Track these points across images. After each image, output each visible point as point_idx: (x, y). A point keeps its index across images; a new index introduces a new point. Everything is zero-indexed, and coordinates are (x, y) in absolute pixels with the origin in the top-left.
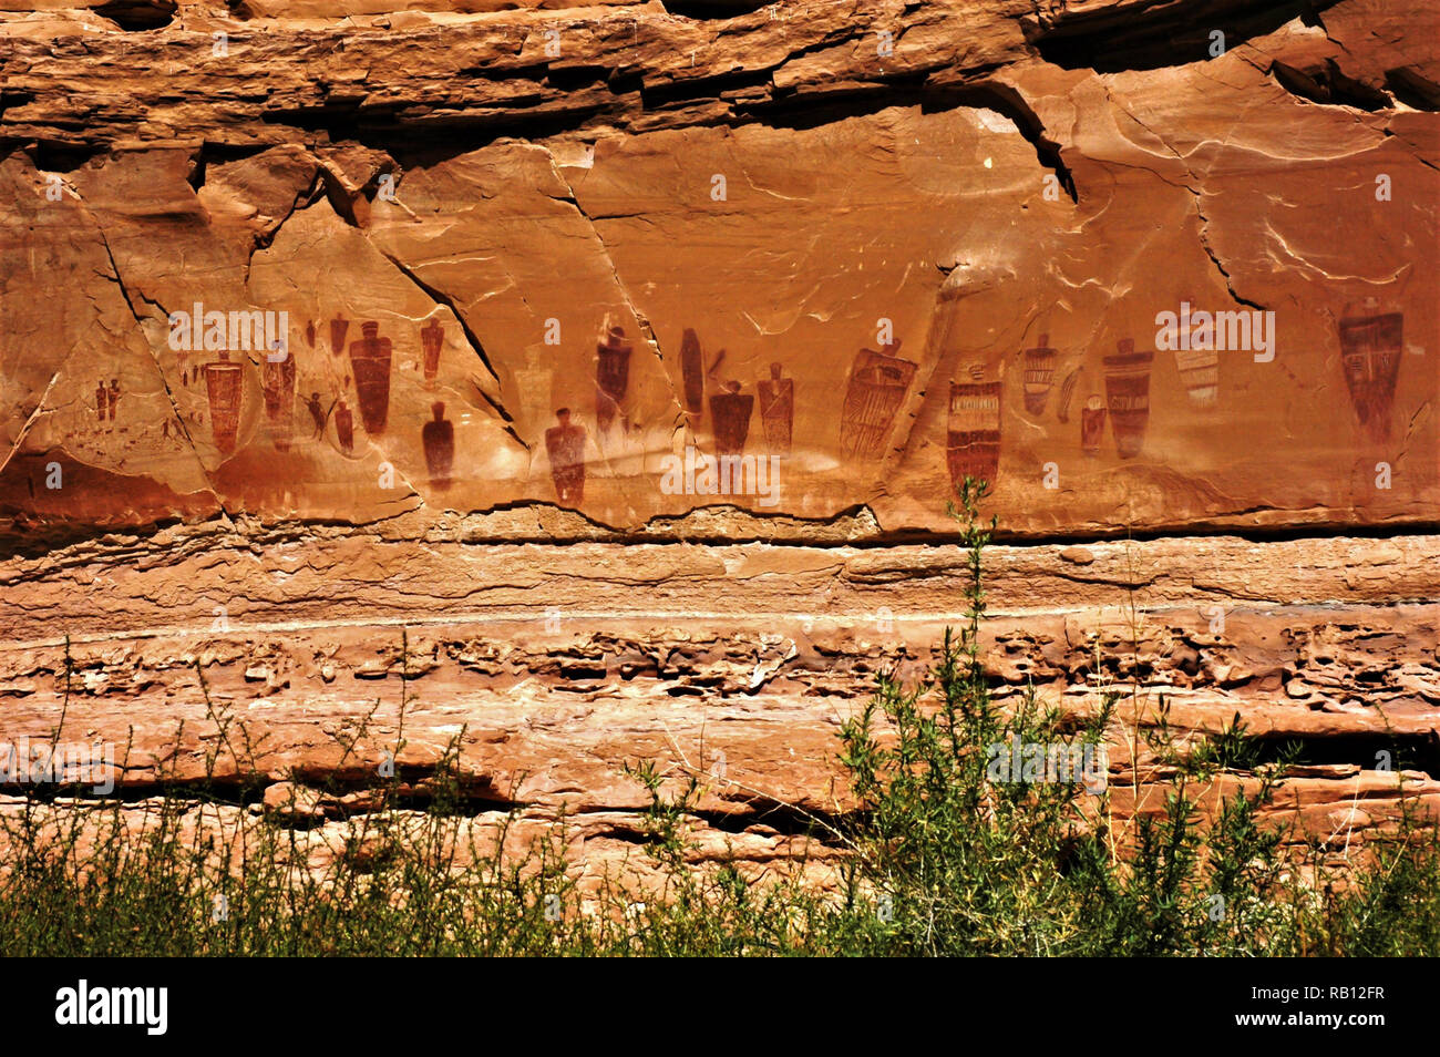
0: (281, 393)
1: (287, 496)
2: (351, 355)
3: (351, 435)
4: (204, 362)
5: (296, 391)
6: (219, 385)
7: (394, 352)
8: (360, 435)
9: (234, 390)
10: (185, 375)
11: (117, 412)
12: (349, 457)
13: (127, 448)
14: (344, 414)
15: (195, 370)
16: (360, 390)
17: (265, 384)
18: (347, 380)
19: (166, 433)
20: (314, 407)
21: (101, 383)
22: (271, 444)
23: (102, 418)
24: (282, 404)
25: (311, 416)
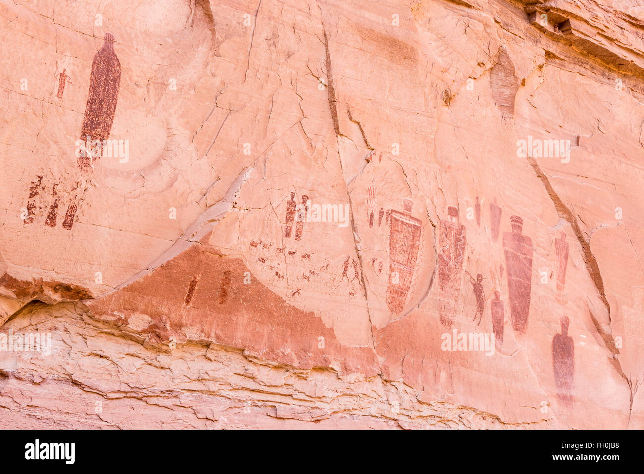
0: (452, 264)
1: (443, 375)
2: (504, 245)
3: (502, 328)
4: (391, 208)
5: (464, 268)
6: (400, 236)
7: (534, 254)
8: (508, 330)
9: (413, 246)
10: (372, 215)
11: (304, 233)
12: (500, 350)
13: (305, 277)
14: (497, 303)
15: (382, 213)
16: (510, 284)
17: (440, 250)
18: (501, 268)
19: (345, 273)
20: (478, 289)
21: (293, 196)
22: (437, 316)
23: (288, 235)
24: (452, 276)
25: (474, 297)
